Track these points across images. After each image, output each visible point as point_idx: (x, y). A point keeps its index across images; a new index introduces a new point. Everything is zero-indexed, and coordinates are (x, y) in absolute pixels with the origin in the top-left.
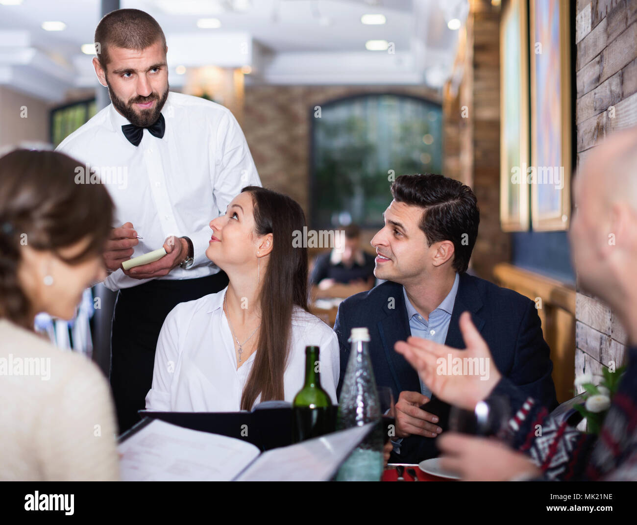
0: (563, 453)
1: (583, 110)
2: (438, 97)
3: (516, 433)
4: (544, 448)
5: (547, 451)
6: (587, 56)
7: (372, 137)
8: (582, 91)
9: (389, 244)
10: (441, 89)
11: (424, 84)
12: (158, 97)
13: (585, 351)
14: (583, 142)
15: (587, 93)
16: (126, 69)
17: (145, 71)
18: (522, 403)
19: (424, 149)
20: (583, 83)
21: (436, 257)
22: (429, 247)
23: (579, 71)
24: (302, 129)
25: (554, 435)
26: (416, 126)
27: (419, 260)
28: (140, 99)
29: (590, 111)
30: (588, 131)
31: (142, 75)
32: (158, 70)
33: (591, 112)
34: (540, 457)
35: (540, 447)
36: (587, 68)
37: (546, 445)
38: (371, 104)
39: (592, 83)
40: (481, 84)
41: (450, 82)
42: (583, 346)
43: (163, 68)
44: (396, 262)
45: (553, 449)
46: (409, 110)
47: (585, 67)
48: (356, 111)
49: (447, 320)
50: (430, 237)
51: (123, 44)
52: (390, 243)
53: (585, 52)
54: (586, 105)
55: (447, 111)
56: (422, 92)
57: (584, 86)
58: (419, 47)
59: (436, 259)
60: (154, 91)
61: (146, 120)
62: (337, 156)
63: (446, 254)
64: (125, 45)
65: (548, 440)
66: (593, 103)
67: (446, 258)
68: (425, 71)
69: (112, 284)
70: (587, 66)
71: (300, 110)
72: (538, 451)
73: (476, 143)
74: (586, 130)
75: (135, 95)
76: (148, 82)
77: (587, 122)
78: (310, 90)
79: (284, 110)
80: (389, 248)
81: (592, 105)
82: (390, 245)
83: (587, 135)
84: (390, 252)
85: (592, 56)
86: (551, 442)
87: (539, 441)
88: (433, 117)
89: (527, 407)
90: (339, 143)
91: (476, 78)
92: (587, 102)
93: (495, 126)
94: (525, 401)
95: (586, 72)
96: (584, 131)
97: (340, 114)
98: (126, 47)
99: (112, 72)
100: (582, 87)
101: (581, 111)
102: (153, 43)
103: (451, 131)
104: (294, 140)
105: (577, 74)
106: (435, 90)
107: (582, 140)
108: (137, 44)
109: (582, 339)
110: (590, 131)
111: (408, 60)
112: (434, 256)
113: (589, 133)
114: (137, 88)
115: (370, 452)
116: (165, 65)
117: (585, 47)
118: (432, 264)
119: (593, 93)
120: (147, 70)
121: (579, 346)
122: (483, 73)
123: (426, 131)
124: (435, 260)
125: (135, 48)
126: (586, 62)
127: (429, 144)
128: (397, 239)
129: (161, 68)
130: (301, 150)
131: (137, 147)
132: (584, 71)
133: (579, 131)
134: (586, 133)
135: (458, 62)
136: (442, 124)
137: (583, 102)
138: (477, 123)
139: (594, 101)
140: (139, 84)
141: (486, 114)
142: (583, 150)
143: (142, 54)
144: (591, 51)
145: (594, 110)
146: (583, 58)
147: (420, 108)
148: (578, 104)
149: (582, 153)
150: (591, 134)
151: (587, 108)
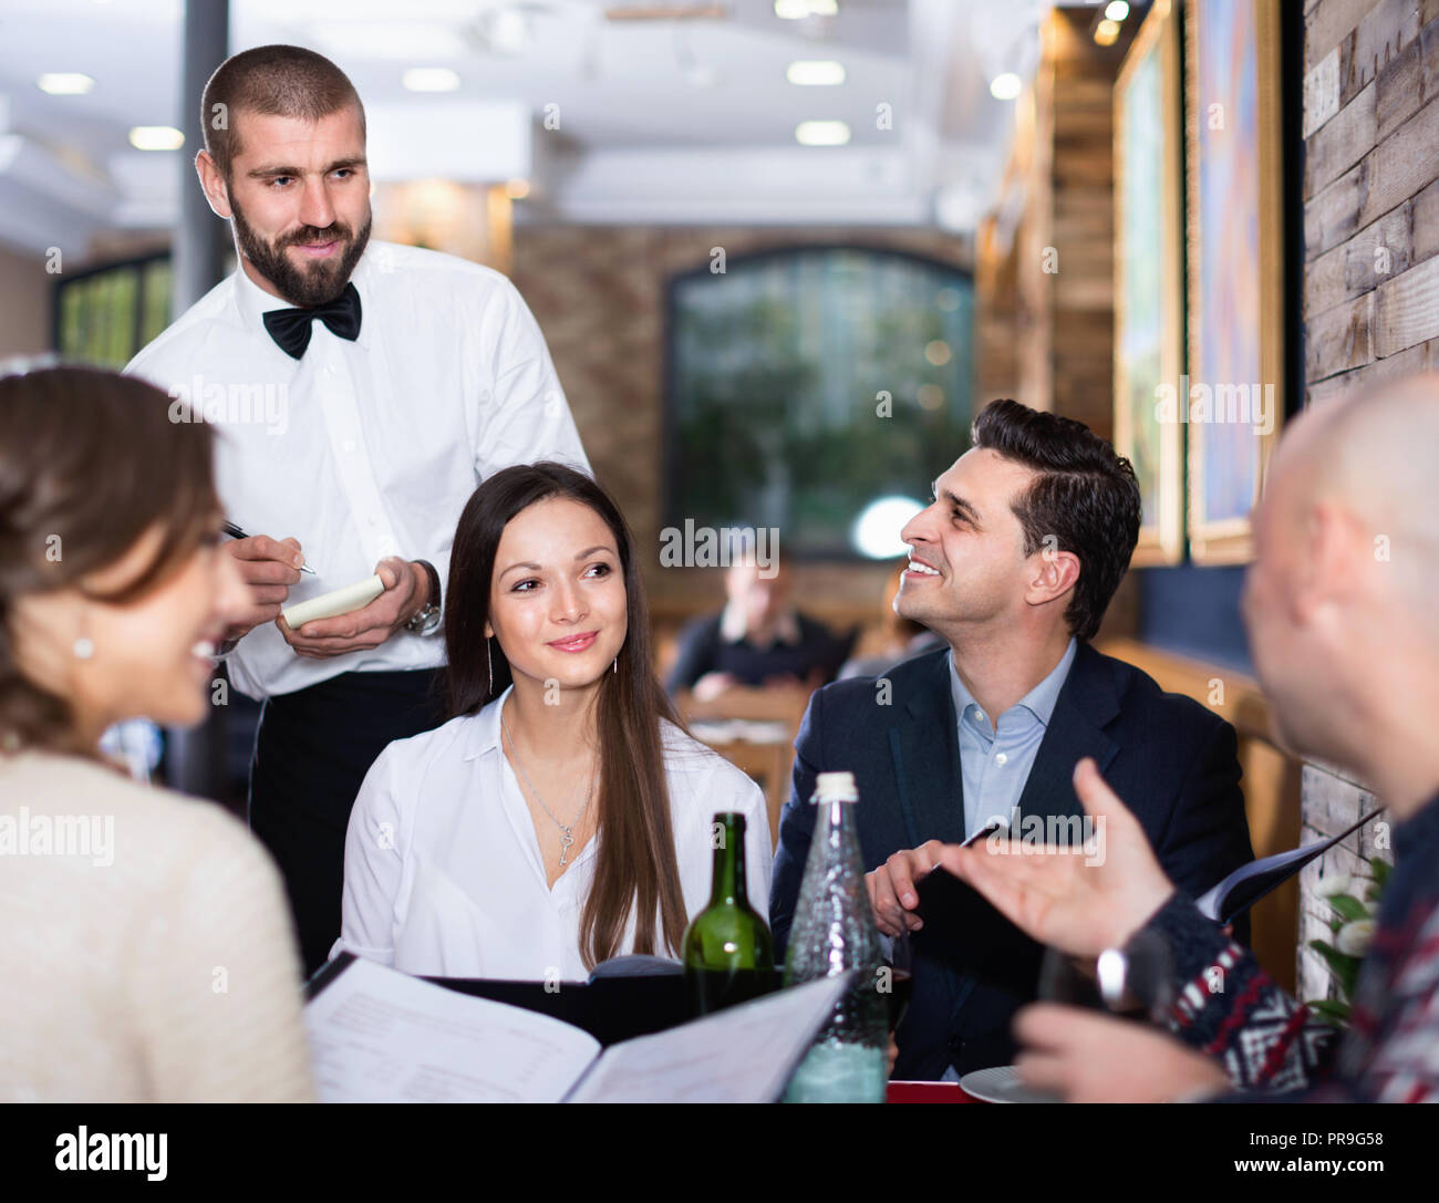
0: (1298, 1069)
1: (1321, 288)
2: (962, 255)
3: (1198, 1012)
4: (1255, 1055)
5: (1262, 1060)
6: (1329, 165)
7: (810, 346)
8: (1318, 246)
9: (939, 537)
10: (973, 236)
11: (932, 225)
12: (349, 234)
13: (1323, 830)
14: (1318, 362)
15: (1328, 251)
16: (280, 166)
17: (321, 173)
18: (1216, 952)
19: (929, 376)
20: (1321, 227)
21: (1035, 584)
22: (1027, 557)
23: (1310, 199)
24: (646, 329)
25: (1282, 1028)
26: (912, 321)
27: (1000, 581)
28: (306, 234)
29: (1335, 291)
30: (1332, 335)
31: (314, 180)
32: (348, 175)
33: (1340, 293)
34: (1244, 1073)
35: (1248, 1050)
36: (1328, 194)
37: (1261, 1047)
38: (807, 270)
39: (1339, 228)
40: (1070, 227)
41: (994, 219)
42: (1318, 821)
43: (358, 169)
44: (949, 579)
45: (1276, 1058)
46: (896, 282)
47: (1325, 192)
48: (772, 285)
49: (1035, 738)
50: (1034, 536)
51: (271, 106)
52: (941, 536)
53: (1325, 159)
54: (1328, 277)
55: (986, 286)
56: (926, 243)
57: (1322, 235)
58: (922, 138)
59: (1033, 588)
60: (341, 220)
61: (321, 286)
62: (724, 392)
63: (1060, 581)
64: (278, 108)
65: (1265, 1039)
66: (1344, 273)
67: (1057, 590)
68: (933, 197)
69: (253, 686)
70: (1328, 189)
71: (642, 283)
72: (1241, 1058)
73: (1057, 361)
74: (1327, 333)
75: (294, 225)
76: (328, 197)
77: (1327, 314)
78: (666, 236)
79: (606, 286)
80: (938, 547)
81: (1341, 277)
82: (941, 541)
83: (1329, 345)
84: (941, 556)
85: (1341, 168)
86: (1273, 1042)
87: (1247, 1037)
88: (951, 301)
89: (1226, 960)
90: (732, 360)
91: (1059, 212)
92: (1329, 271)
93: (1104, 320)
94: (1225, 948)
95: (1326, 202)
96: (1323, 336)
97: (736, 293)
98: (279, 112)
99: (244, 174)
100: (1318, 237)
101: (1314, 290)
102: (340, 108)
103: (994, 334)
104: (627, 353)
105: (1307, 206)
106: (957, 239)
107: (1318, 356)
108: (303, 107)
109: (1317, 805)
110: (1336, 337)
111: (894, 168)
112: (1031, 582)
113: (1333, 340)
114: (303, 210)
115: (857, 1048)
116: (362, 162)
117: (1325, 147)
118: (1025, 599)
119: (1342, 250)
120: (326, 169)
121: (1310, 821)
122: (1077, 200)
123: (935, 333)
124: (1031, 591)
125: (299, 114)
126: (1327, 182)
127: (939, 364)
128: (957, 528)
129: (355, 169)
130: (644, 376)
131: (298, 362)
132: (1323, 199)
133: (1309, 335)
134: (1327, 341)
135: (1013, 172)
136: (970, 317)
137: (1320, 273)
138: (1061, 317)
139: (1345, 269)
140: (307, 200)
141: (1083, 294)
142: (1319, 378)
143: (315, 129)
144: (1339, 155)
145: (1345, 287)
146: (1319, 171)
147: (921, 280)
148: (1308, 275)
149: (1318, 387)
150: (1338, 343)
151: (1329, 285)
